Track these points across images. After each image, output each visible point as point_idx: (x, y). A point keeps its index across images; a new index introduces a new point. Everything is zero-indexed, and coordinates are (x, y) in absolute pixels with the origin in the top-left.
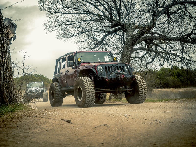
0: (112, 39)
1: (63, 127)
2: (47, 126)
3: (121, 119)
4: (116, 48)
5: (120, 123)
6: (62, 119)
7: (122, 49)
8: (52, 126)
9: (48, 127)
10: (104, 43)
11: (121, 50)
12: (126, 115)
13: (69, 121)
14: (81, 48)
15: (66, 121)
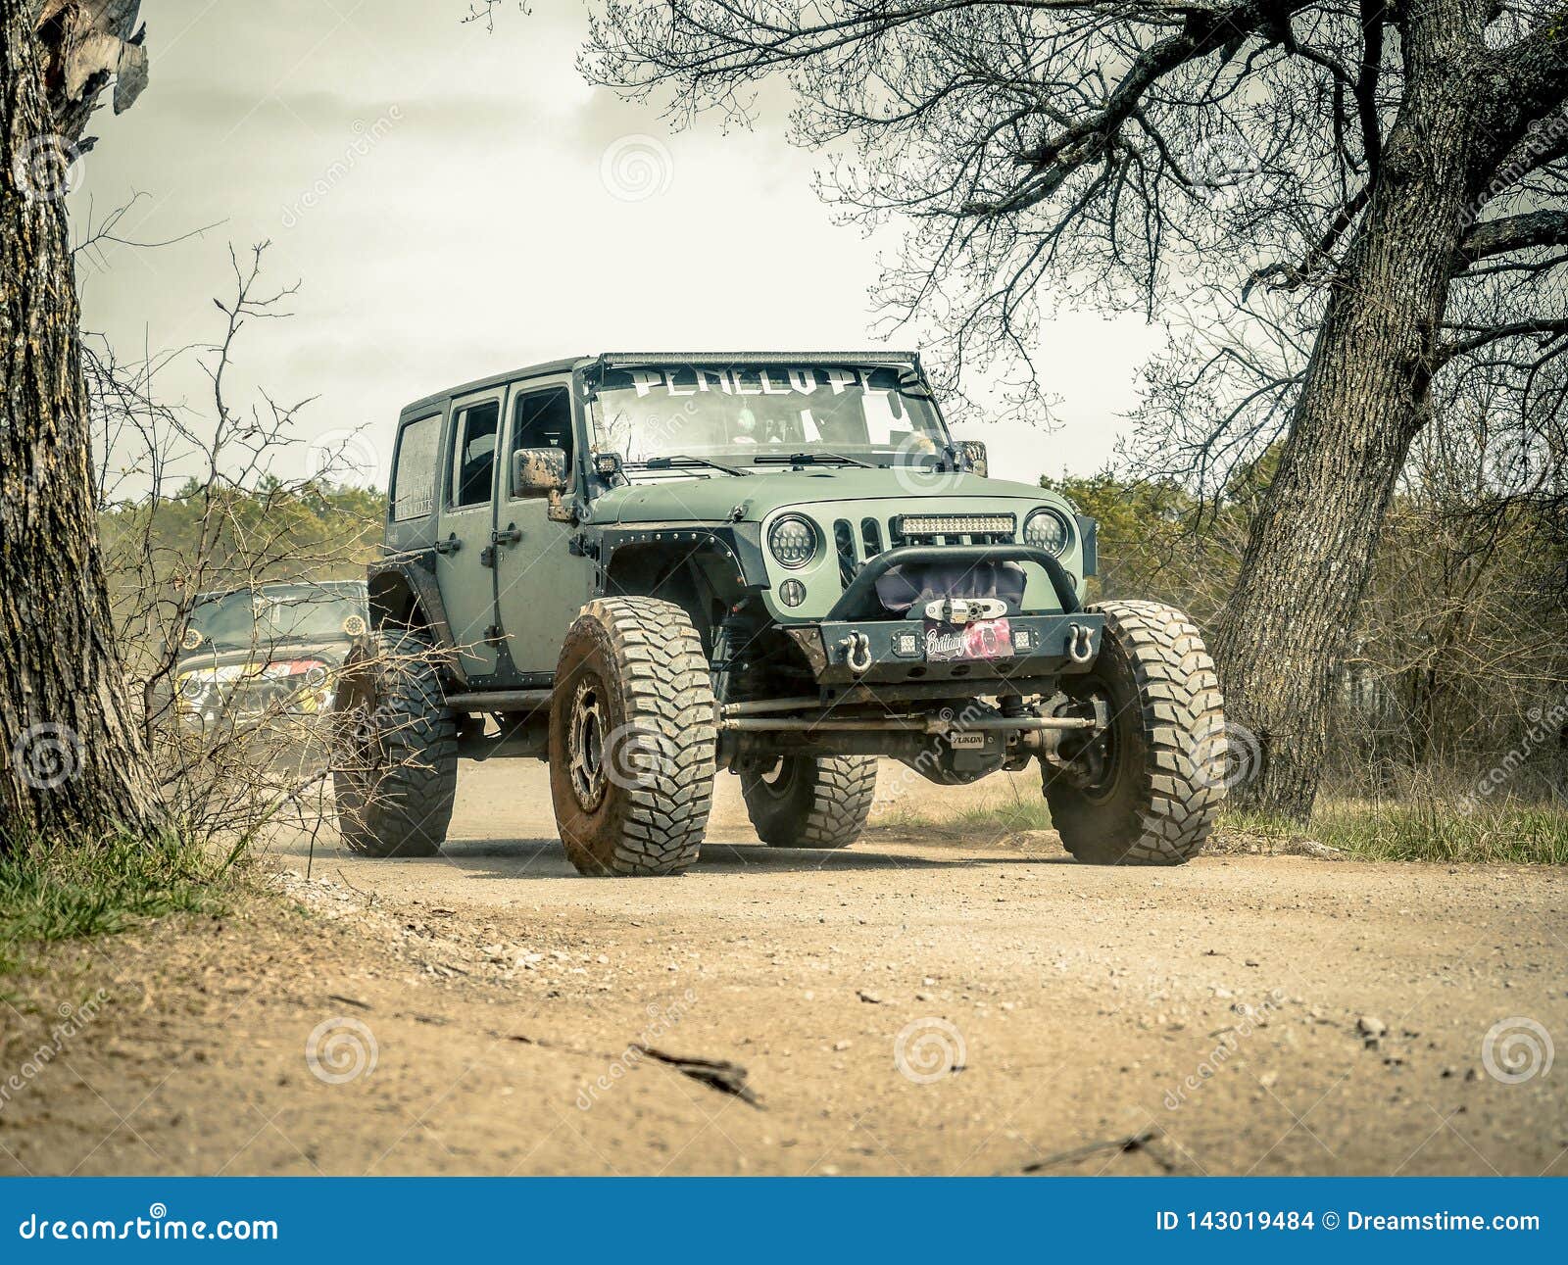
0: (1225, 103)
1: (663, 1147)
2: (490, 1133)
3: (1317, 1076)
4: (1272, 211)
5: (1313, 1129)
6: (653, 1054)
7: (1341, 224)
8: (541, 1128)
9: (502, 1145)
10: (1129, 148)
11: (1328, 241)
12: (1375, 1024)
13: (726, 1076)
14: (866, 200)
15: (693, 1075)
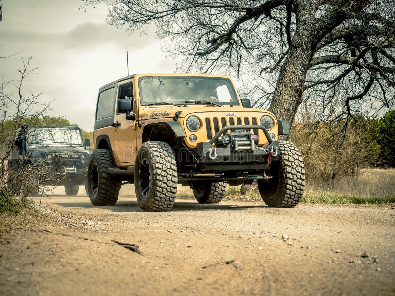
0: (255, 30)
1: (118, 263)
2: (76, 259)
3: (272, 248)
4: (266, 55)
5: (270, 259)
6: (117, 242)
7: (282, 58)
8: (89, 258)
9: (79, 262)
10: (234, 40)
11: (279, 62)
12: (286, 237)
13: (134, 247)
14: (173, 51)
15: (126, 247)
